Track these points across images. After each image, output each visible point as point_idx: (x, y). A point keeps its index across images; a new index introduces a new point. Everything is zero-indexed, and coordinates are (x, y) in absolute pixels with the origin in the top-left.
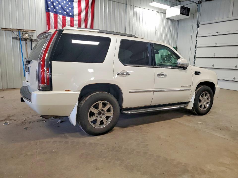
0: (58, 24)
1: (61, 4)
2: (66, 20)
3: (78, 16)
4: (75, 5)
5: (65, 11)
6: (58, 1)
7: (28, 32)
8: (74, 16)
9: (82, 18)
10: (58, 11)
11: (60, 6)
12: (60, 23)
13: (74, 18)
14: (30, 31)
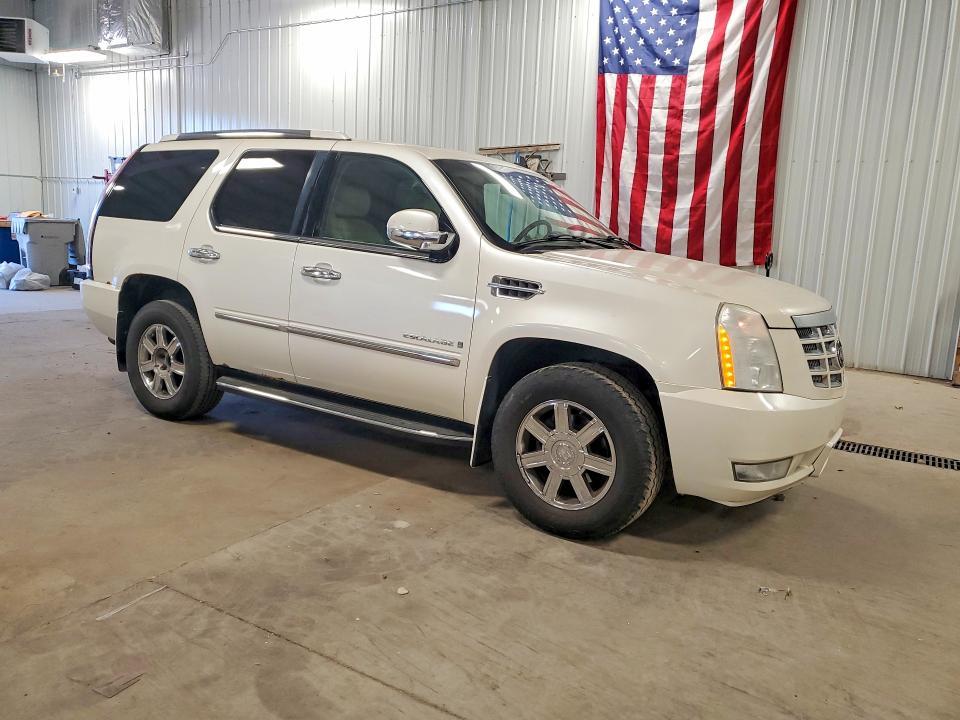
0: (628, 109)
1: (644, 33)
2: (656, 90)
3: (708, 61)
4: (707, 21)
5: (656, 55)
6: (635, 27)
7: (538, 151)
8: (690, 67)
9: (721, 68)
10: (631, 62)
11: (641, 42)
12: (632, 106)
13: (689, 74)
14: (544, 148)
